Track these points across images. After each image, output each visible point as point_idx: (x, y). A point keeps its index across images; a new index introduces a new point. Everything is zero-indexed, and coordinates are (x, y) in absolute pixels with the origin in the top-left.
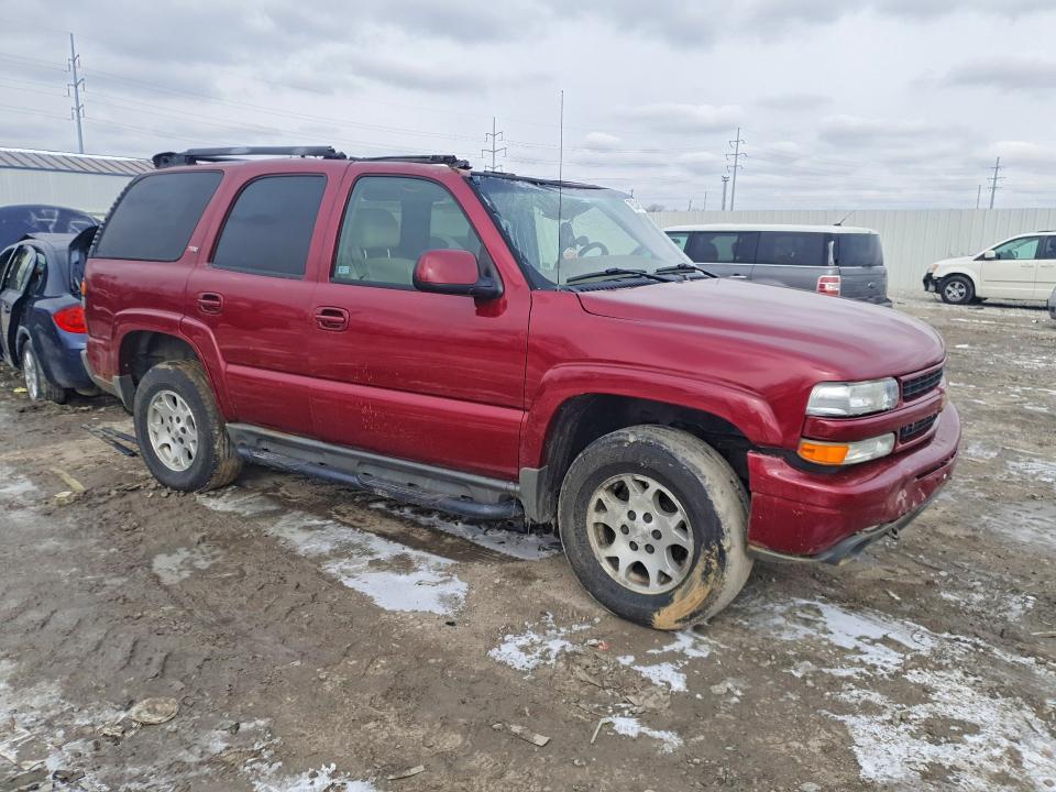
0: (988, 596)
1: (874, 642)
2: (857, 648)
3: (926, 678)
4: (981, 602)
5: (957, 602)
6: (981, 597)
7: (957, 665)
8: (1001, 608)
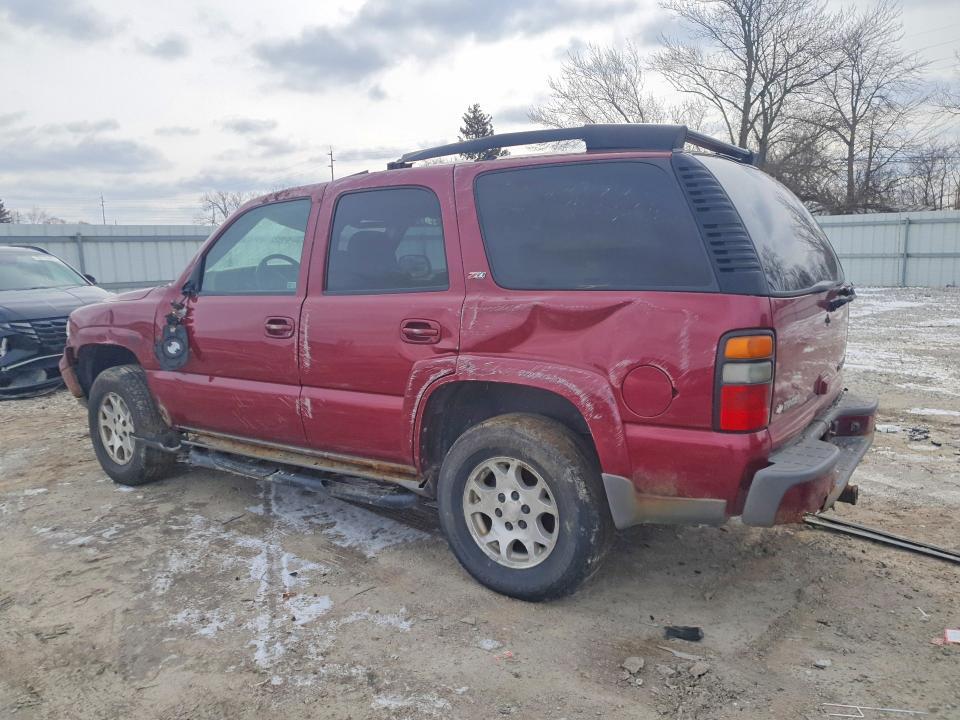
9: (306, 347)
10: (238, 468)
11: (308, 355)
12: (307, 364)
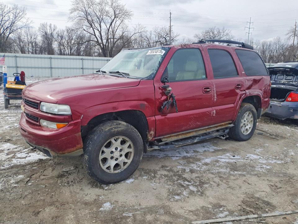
0: (9, 184)
1: (26, 157)
2: (28, 154)
3: (9, 156)
4: (10, 181)
5: (17, 176)
6: (11, 182)
7: (5, 161)
8: (3, 182)
9: (215, 95)
10: (186, 143)
11: (216, 97)
12: (215, 100)
